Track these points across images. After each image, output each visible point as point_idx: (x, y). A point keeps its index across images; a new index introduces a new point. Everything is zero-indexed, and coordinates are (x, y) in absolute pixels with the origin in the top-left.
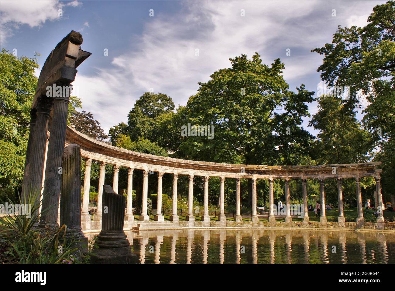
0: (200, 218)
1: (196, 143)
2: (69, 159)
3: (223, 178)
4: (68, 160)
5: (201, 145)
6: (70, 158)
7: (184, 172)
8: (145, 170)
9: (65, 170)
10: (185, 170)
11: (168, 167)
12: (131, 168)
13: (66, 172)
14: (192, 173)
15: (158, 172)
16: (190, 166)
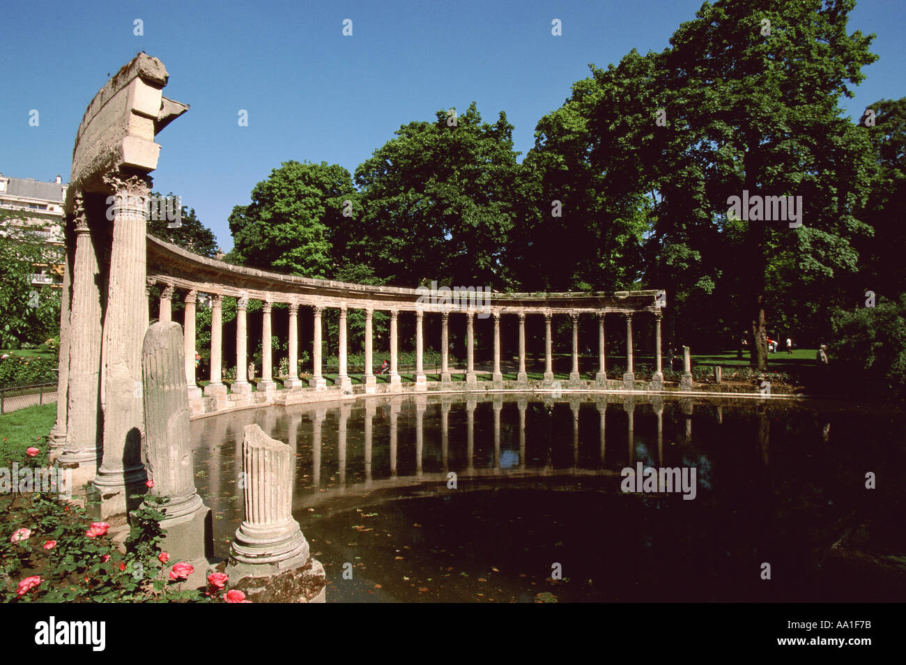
0: (383, 376)
3: (420, 313)
7: (358, 304)
8: (291, 304)
10: (359, 301)
11: (330, 298)
12: (267, 301)
14: (371, 306)
15: (314, 306)
16: (367, 295)
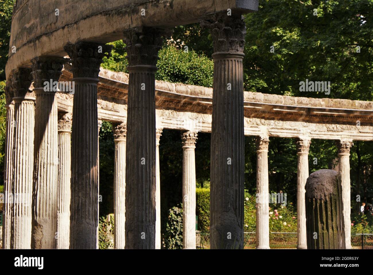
1: (279, 31)
2: (329, 202)
4: (326, 203)
5: (295, 35)
6: (331, 199)
8: (186, 131)
9: (322, 222)
13: (325, 227)
14: (307, 132)
